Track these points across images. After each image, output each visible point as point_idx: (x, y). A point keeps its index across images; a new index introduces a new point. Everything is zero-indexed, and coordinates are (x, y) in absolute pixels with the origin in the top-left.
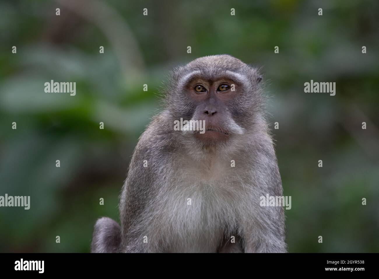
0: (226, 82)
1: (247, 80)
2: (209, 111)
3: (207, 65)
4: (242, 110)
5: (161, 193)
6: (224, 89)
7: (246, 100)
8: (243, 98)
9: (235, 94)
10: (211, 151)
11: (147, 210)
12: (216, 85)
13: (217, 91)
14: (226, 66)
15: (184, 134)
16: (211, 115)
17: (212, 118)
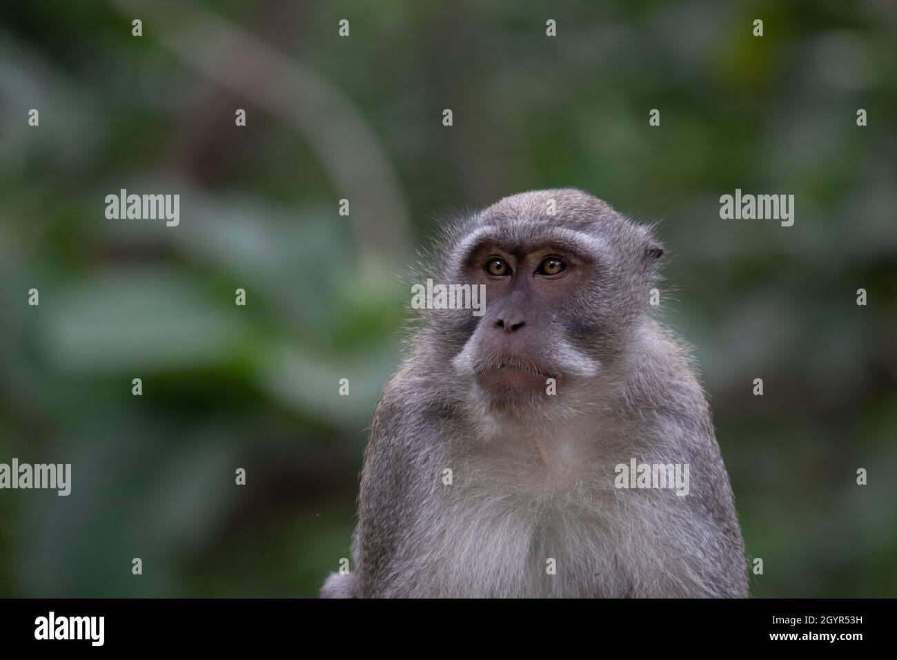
0: (556, 255)
1: (608, 249)
2: (505, 321)
3: (518, 214)
4: (593, 321)
5: (426, 512)
6: (555, 270)
7: (605, 297)
8: (597, 292)
9: (577, 281)
10: (511, 415)
11: (401, 552)
12: (534, 260)
13: (535, 273)
14: (563, 217)
15: (459, 375)
16: (510, 329)
17: (512, 336)
